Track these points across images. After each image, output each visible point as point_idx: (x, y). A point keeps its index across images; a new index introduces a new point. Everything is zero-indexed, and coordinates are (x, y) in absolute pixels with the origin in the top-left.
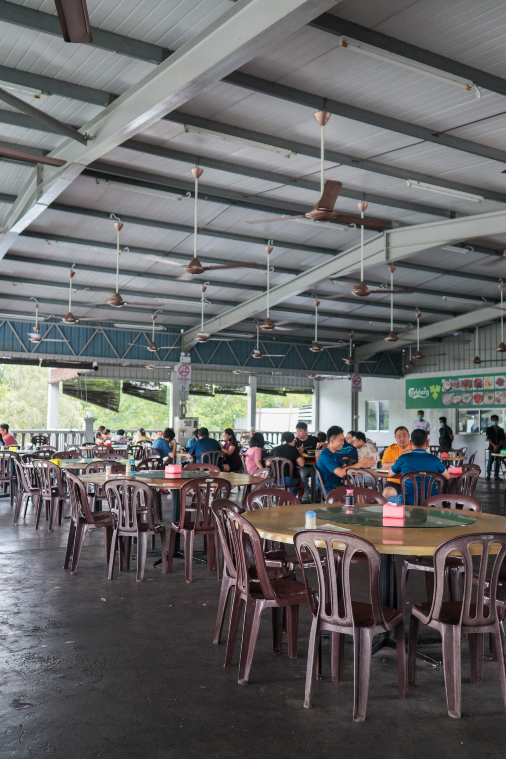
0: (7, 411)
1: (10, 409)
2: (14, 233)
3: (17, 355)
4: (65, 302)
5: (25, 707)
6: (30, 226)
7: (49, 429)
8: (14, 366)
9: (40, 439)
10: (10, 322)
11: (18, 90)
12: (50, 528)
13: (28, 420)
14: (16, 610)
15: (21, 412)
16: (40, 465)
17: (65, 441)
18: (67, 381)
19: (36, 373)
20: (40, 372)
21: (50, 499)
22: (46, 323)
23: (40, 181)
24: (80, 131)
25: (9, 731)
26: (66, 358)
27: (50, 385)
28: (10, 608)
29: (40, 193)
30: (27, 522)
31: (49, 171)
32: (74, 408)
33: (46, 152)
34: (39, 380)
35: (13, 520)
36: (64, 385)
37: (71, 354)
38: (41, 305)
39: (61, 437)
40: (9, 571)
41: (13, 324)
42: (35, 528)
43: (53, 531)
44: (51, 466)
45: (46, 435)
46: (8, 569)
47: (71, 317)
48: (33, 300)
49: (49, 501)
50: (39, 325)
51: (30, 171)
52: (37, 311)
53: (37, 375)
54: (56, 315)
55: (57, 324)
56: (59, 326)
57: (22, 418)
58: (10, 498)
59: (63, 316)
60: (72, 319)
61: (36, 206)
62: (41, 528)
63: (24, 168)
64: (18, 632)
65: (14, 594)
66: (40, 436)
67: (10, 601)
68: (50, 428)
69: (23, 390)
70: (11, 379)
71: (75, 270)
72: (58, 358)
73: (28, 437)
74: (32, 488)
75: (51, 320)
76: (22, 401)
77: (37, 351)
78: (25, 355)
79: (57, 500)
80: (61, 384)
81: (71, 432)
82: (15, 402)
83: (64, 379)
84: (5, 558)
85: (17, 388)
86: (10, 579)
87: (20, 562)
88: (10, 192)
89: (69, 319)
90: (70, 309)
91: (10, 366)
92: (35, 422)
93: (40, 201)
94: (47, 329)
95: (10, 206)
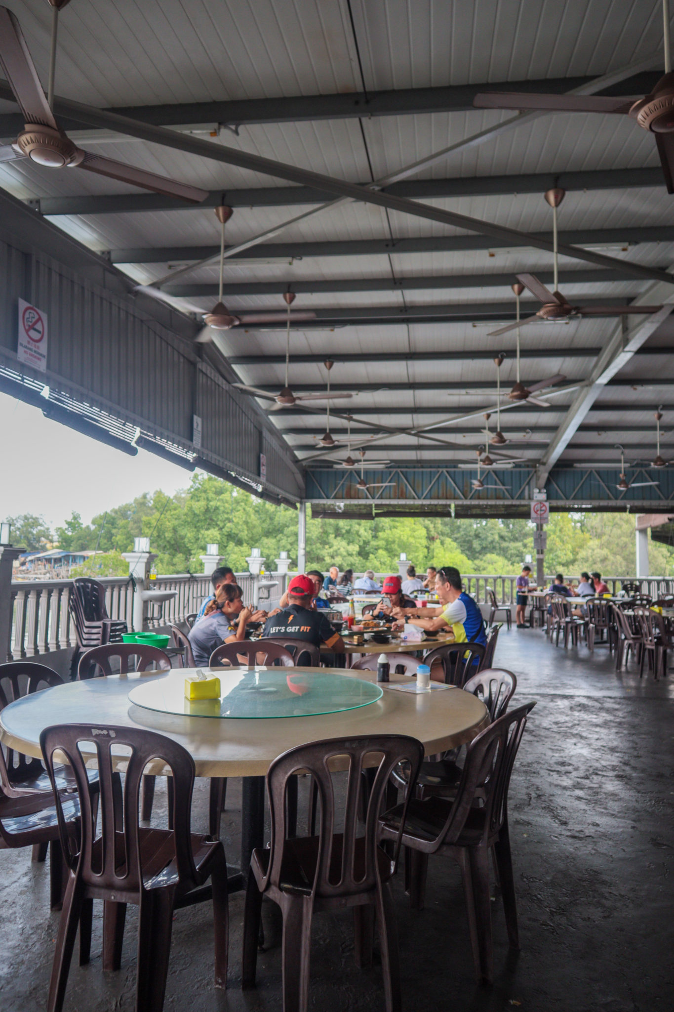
0: (591, 559)
1: (594, 557)
2: (600, 385)
3: (603, 503)
4: (653, 446)
5: (664, 847)
6: (617, 375)
7: (638, 577)
8: (595, 514)
9: (631, 587)
10: (596, 471)
11: (605, 248)
12: (656, 678)
13: (612, 568)
14: (635, 753)
15: (604, 560)
16: (641, 613)
17: (658, 589)
18: (657, 527)
19: (617, 520)
20: (621, 519)
21: (653, 647)
22: (631, 469)
23: (625, 329)
24: (667, 271)
25: (653, 866)
26: (655, 503)
27: (637, 533)
28: (629, 751)
29: (625, 342)
30: (629, 669)
31: (635, 319)
32: (660, 555)
33: (631, 299)
34: (620, 527)
35: (615, 666)
36: (653, 532)
37: (660, 498)
38: (627, 451)
39: (654, 585)
40: (621, 715)
41: (598, 473)
42: (639, 677)
43: (658, 681)
44: (653, 614)
45: (638, 583)
46: (620, 714)
47: (659, 460)
48: (618, 448)
49: (652, 650)
50: (625, 472)
51: (613, 322)
52: (622, 457)
53: (619, 522)
54: (641, 460)
55: (643, 470)
56: (646, 471)
57: (606, 566)
58: (608, 645)
59: (652, 461)
60: (662, 463)
61: (623, 355)
62: (645, 676)
63: (607, 320)
64: (642, 775)
65: (631, 738)
66: (632, 584)
67: (627, 744)
68: (640, 575)
69: (605, 538)
70: (592, 528)
71: (663, 412)
72: (646, 503)
73: (619, 585)
74: (632, 636)
75: (637, 465)
76: (605, 549)
77: (624, 498)
78: (612, 503)
79: (661, 649)
80: (649, 531)
81: (664, 580)
82: (598, 551)
83: (653, 525)
84: (615, 703)
85: (599, 536)
86: (624, 723)
87: (629, 709)
88: (594, 345)
89: (659, 463)
90: (658, 452)
91: (590, 514)
92: (620, 570)
93: (627, 349)
94: (633, 475)
95: (595, 359)
